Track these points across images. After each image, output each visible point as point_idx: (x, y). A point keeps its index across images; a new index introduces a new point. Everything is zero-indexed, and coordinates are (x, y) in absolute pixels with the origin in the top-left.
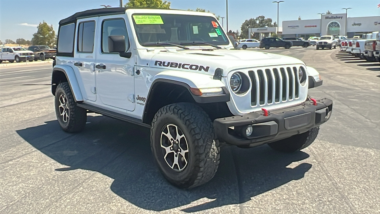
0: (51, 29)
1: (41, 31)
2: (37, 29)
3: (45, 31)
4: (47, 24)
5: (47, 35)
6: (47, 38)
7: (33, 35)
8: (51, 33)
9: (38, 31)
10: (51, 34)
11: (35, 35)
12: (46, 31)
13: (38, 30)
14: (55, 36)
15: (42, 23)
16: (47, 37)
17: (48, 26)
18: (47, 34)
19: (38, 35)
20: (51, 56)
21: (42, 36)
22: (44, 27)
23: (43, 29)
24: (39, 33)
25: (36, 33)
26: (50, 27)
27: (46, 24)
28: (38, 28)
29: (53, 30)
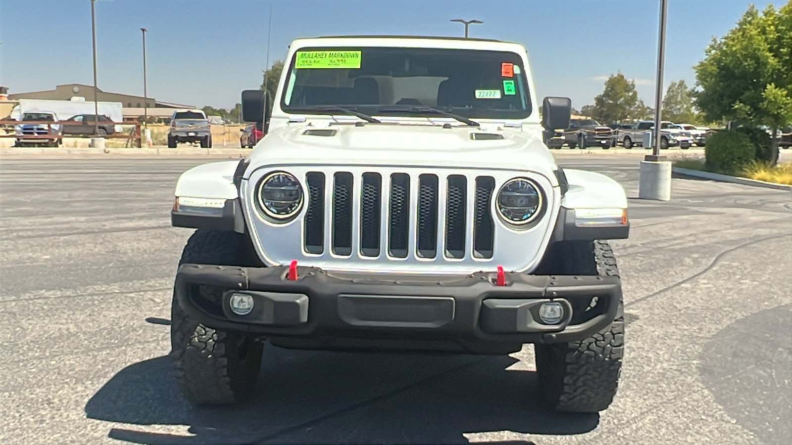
0: (631, 87)
1: (611, 91)
2: (604, 88)
3: (618, 91)
4: (625, 78)
5: (622, 99)
6: (621, 106)
7: (596, 99)
8: (629, 96)
9: (604, 90)
10: (629, 98)
11: (599, 100)
12: (621, 92)
13: (606, 89)
14: (636, 102)
15: (615, 75)
16: (621, 103)
17: (626, 80)
18: (621, 97)
19: (604, 99)
20: (598, 141)
21: (611, 102)
22: (616, 85)
23: (615, 88)
24: (606, 94)
25: (600, 96)
26: (630, 84)
27: (622, 77)
28: (605, 84)
29: (635, 90)
